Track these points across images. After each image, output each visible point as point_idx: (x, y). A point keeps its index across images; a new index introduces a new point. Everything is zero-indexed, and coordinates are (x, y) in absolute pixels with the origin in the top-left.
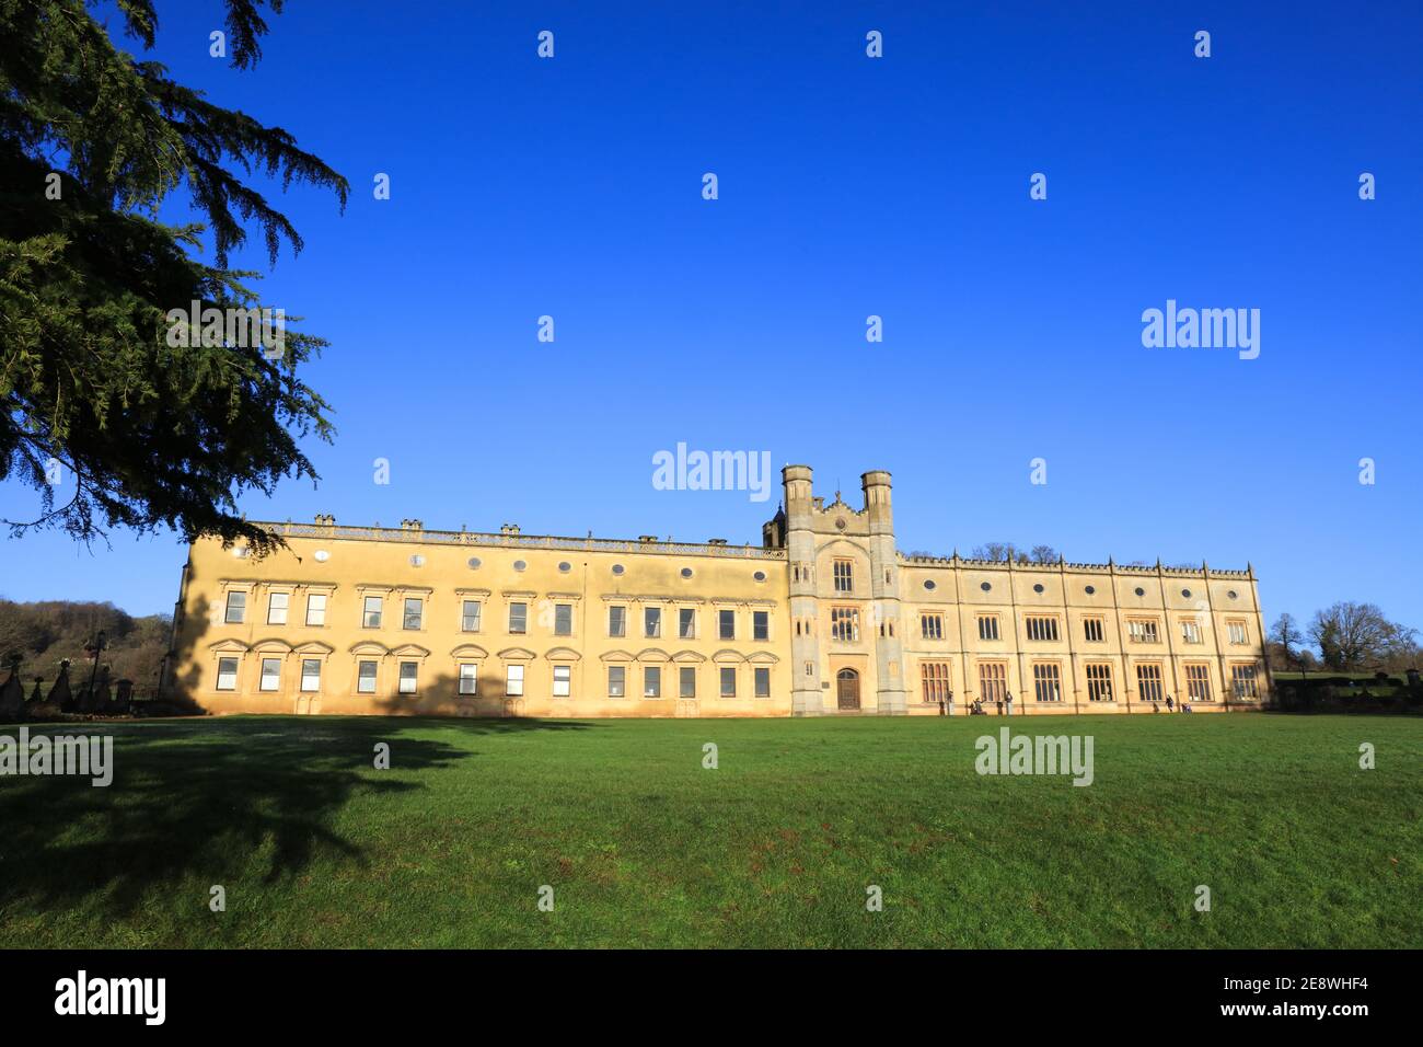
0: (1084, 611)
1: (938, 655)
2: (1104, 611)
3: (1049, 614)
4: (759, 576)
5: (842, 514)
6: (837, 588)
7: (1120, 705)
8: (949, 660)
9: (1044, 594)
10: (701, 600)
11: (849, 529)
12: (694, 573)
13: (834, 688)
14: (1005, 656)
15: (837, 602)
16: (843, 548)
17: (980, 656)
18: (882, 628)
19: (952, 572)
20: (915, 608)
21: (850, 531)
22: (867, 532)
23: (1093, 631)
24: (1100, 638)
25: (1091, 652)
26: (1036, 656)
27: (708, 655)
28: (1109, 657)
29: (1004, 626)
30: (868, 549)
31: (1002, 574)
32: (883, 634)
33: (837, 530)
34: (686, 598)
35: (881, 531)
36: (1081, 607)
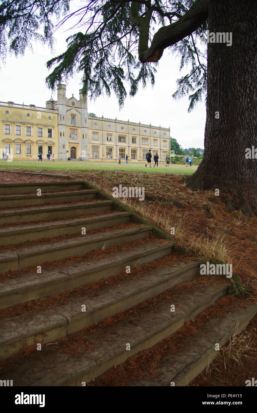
0: (132, 135)
1: (96, 145)
2: (137, 136)
3: (124, 135)
4: (50, 118)
5: (74, 101)
6: (71, 123)
7: (138, 161)
8: (99, 146)
9: (124, 129)
10: (33, 124)
11: (76, 106)
12: (31, 115)
13: (70, 152)
14: (113, 146)
15: (71, 127)
16: (74, 111)
17: (107, 146)
18: (83, 136)
19: (101, 121)
20: (92, 131)
21: (76, 107)
22: (80, 107)
23: (134, 141)
24: (135, 143)
25: (133, 146)
26: (120, 147)
27: (35, 141)
28: (137, 148)
29: (113, 138)
30: (80, 112)
31: (114, 123)
32: (83, 138)
33: (72, 106)
34: (29, 123)
35: (84, 107)
36: (132, 134)
